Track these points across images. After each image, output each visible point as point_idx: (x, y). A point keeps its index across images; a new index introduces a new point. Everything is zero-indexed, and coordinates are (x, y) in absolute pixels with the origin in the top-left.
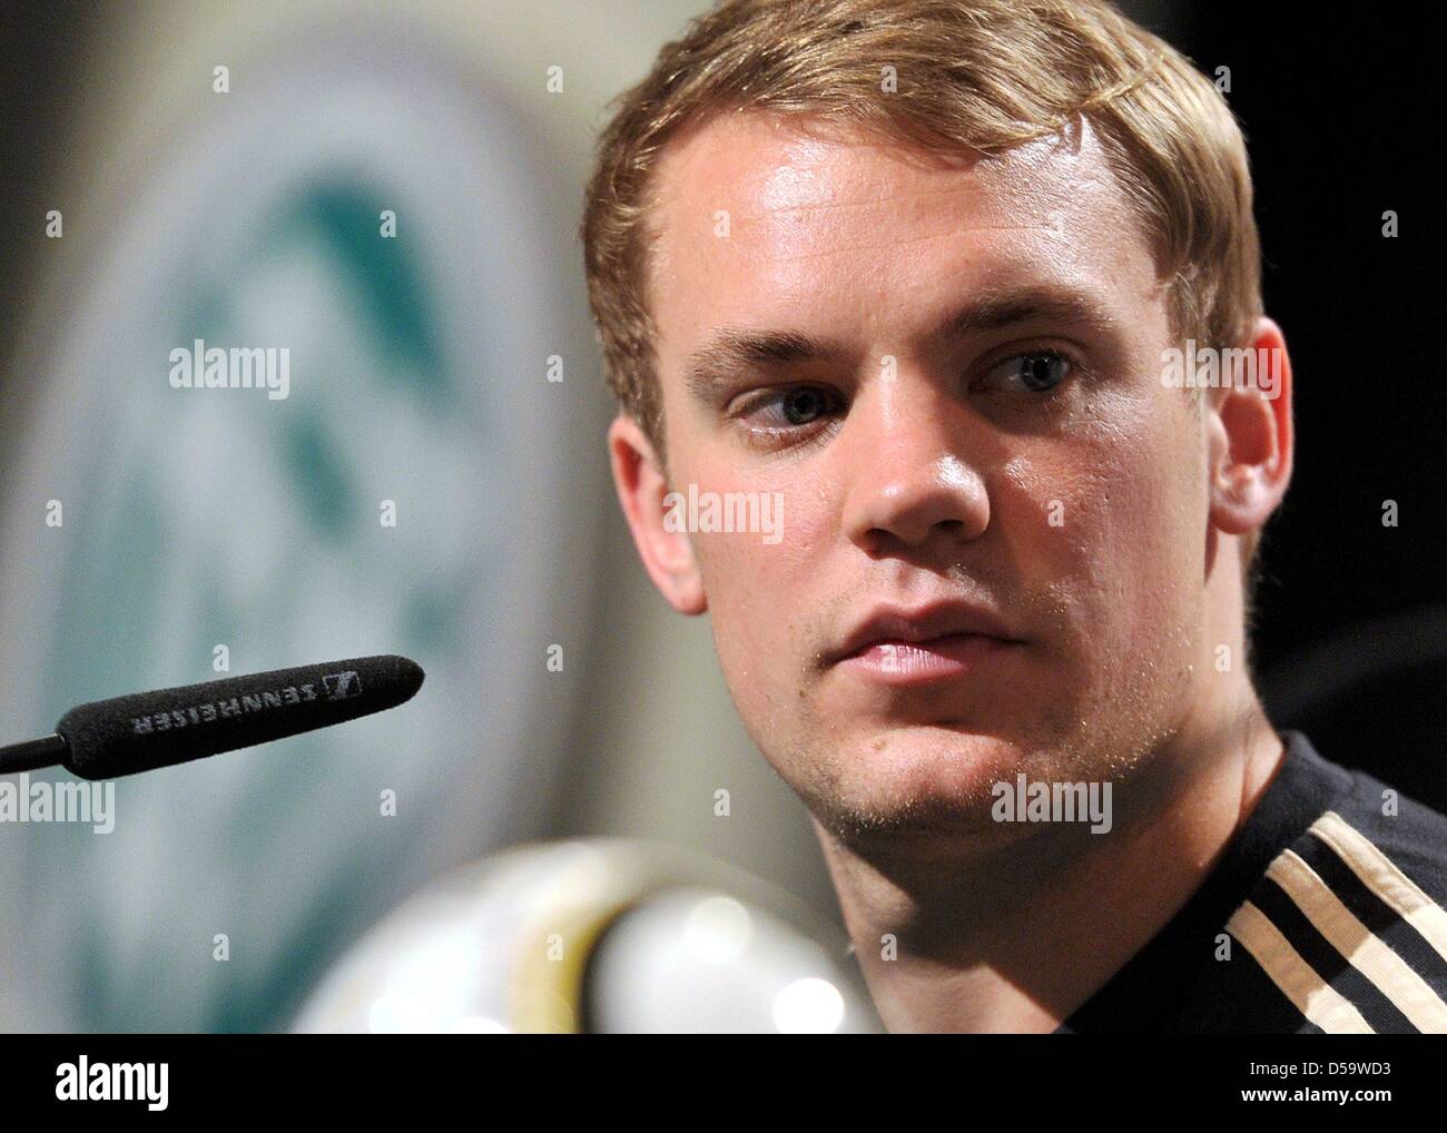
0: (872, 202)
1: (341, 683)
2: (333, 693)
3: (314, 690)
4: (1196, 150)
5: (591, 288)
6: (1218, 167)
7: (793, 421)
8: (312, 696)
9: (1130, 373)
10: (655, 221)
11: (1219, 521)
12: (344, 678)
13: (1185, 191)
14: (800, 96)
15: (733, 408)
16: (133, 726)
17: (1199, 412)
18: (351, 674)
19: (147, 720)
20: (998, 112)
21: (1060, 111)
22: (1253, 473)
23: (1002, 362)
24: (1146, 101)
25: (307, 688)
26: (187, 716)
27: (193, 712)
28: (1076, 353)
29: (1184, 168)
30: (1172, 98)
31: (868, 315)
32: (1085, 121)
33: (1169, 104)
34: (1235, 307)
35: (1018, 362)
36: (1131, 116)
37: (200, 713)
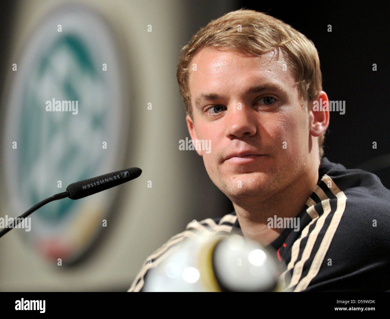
0: (232, 65)
1: (125, 174)
2: (123, 176)
3: (119, 176)
4: (305, 55)
5: (179, 87)
6: (310, 58)
7: (216, 112)
8: (119, 178)
9: (288, 101)
10: (190, 71)
11: (312, 133)
12: (126, 173)
13: (302, 63)
14: (217, 43)
15: (204, 110)
16: (82, 188)
17: (305, 110)
18: (127, 172)
19: (85, 186)
20: (259, 46)
21: (274, 46)
22: (319, 124)
23: (260, 99)
24: (293, 44)
25: (118, 176)
26: (93, 184)
27: (95, 184)
28: (275, 97)
29: (301, 58)
30: (299, 44)
31: (230, 90)
32: (279, 48)
33: (299, 45)
34: (315, 89)
35: (263, 99)
36: (289, 47)
37: (96, 183)
